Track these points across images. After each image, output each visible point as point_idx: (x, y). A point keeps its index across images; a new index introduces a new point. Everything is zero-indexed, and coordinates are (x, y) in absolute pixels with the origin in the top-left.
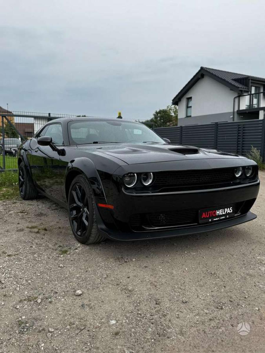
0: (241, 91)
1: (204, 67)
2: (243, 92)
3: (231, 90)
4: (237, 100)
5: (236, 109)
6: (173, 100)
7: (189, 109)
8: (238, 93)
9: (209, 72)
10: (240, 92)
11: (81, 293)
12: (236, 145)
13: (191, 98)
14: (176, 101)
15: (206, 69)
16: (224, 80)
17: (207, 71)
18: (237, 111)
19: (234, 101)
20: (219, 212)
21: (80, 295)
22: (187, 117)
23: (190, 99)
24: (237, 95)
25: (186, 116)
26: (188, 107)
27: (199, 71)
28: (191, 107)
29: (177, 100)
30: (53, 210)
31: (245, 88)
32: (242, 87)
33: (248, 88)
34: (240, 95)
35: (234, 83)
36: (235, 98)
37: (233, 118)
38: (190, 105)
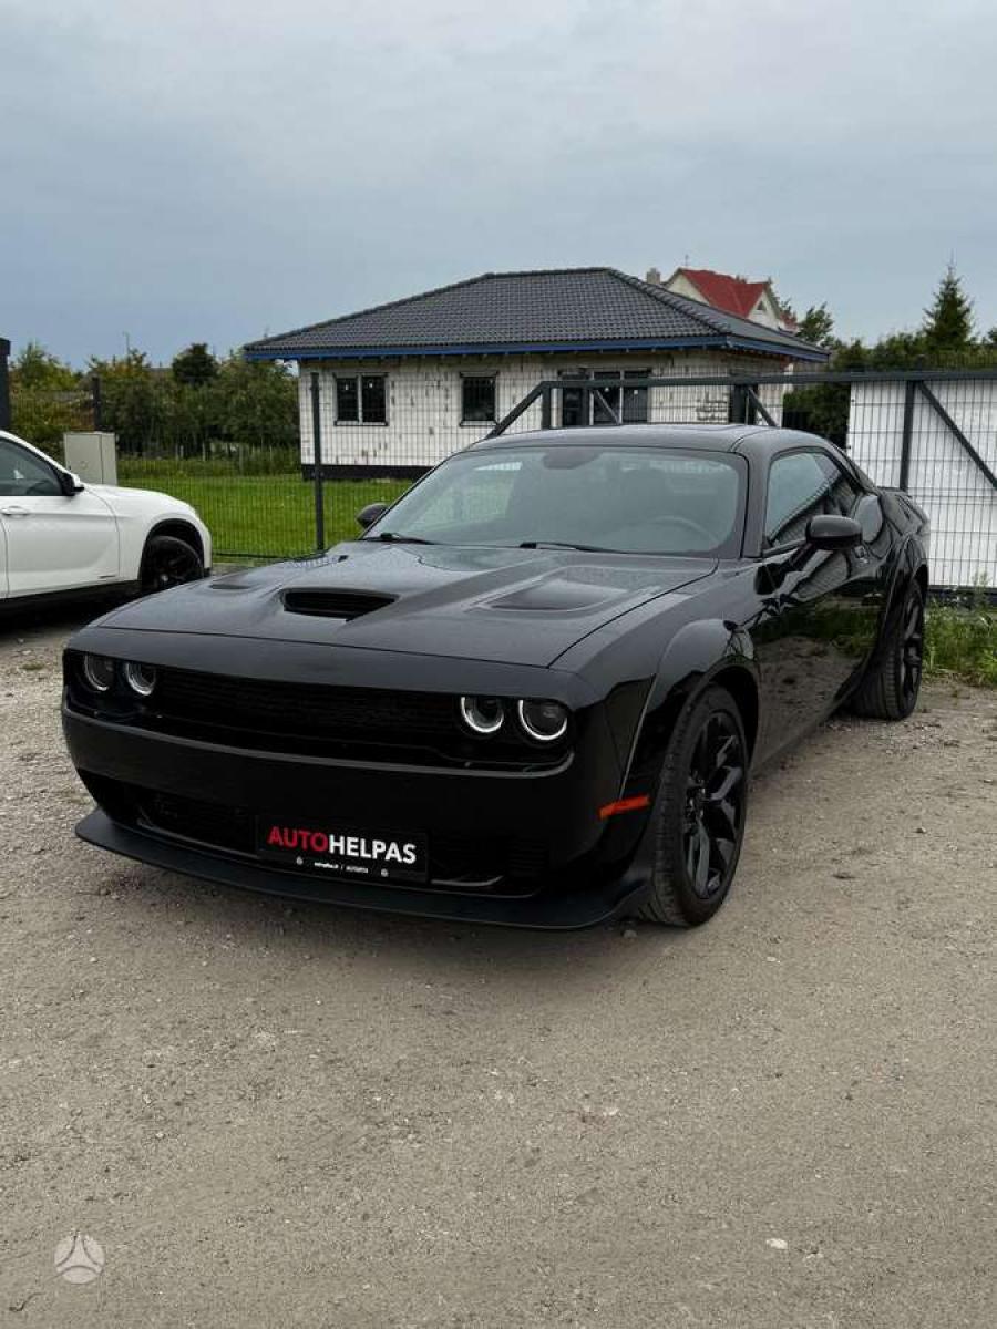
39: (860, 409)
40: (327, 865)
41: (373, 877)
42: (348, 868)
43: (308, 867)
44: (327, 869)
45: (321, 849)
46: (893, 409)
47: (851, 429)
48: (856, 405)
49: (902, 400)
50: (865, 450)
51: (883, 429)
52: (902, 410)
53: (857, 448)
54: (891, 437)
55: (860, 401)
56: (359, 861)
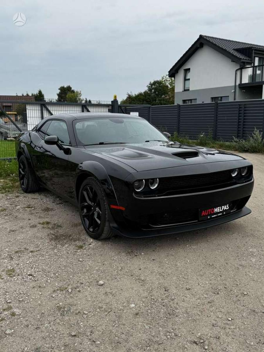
0: (244, 63)
1: (203, 36)
2: (245, 64)
3: (233, 61)
4: (239, 73)
5: (238, 83)
6: (169, 72)
7: (187, 82)
8: (240, 66)
9: (209, 41)
10: (242, 64)
11: (103, 283)
12: (237, 126)
13: (189, 69)
14: (173, 73)
15: (205, 38)
16: (225, 50)
17: (206, 40)
18: (239, 84)
19: (236, 74)
20: (217, 210)
21: (102, 285)
22: (185, 90)
23: (187, 70)
24: (239, 67)
25: (183, 90)
26: (186, 80)
27: (198, 40)
28: (189, 79)
29: (173, 71)
30: (58, 204)
31: (248, 60)
32: (245, 58)
33: (251, 59)
34: (242, 68)
35: (236, 54)
36: (236, 70)
37: (235, 92)
38: (188, 78)
39: (29, 111)
40: (215, 216)
41: (223, 215)
42: (218, 215)
43: (211, 218)
44: (215, 217)
45: (213, 212)
46: (37, 111)
47: (28, 116)
48: (28, 110)
49: (39, 109)
50: (32, 122)
51: (36, 116)
52: (40, 111)
53: (30, 121)
54: (38, 118)
55: (29, 109)
56: (220, 212)
